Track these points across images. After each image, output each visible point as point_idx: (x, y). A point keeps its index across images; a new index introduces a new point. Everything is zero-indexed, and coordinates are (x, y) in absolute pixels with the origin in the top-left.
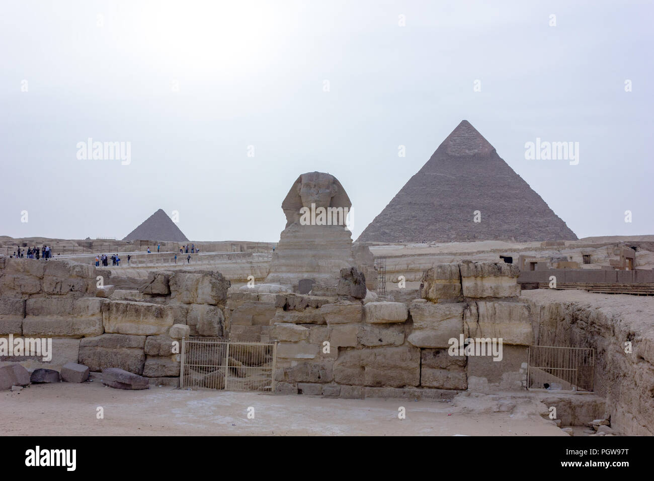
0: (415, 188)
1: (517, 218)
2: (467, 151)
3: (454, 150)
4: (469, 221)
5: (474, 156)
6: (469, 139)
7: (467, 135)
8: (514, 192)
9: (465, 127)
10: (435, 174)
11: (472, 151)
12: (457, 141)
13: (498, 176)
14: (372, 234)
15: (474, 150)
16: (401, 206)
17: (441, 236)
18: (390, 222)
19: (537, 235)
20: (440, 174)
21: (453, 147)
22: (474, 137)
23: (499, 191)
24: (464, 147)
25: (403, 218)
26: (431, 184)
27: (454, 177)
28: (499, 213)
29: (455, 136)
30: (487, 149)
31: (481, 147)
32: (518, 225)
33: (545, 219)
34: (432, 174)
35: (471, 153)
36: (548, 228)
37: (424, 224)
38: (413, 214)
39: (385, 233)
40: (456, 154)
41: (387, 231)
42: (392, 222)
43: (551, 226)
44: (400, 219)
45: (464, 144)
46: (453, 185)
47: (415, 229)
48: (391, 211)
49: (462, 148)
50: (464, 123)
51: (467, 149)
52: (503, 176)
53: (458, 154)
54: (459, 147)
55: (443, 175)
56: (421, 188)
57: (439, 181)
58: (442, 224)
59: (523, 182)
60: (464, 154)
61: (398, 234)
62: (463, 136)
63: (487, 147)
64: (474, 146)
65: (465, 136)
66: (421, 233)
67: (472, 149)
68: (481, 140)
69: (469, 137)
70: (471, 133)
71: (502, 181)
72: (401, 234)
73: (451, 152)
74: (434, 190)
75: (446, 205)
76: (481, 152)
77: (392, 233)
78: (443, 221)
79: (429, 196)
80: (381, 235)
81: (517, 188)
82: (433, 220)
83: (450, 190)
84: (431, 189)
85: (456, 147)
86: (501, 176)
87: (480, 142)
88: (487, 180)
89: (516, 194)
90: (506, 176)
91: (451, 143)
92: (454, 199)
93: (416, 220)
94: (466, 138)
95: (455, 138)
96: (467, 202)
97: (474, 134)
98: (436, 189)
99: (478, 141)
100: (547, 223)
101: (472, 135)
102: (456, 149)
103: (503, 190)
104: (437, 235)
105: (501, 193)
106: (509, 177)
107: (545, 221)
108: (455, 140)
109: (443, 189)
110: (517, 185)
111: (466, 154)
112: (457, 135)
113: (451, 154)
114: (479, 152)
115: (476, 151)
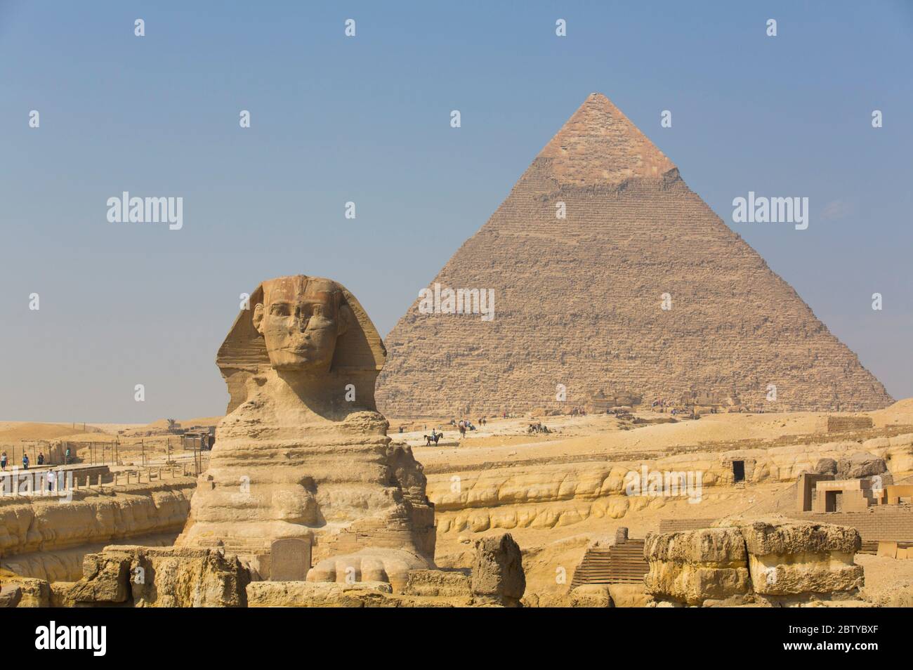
0: (473, 272)
1: (737, 347)
2: (605, 174)
3: (572, 170)
4: (617, 356)
5: (623, 186)
6: (608, 142)
7: (603, 132)
8: (728, 278)
9: (599, 113)
10: (524, 233)
11: (618, 174)
12: (579, 147)
13: (687, 238)
15: (623, 171)
16: (438, 320)
17: (545, 398)
18: (412, 362)
19: (788, 389)
20: (539, 235)
21: (570, 163)
22: (621, 136)
23: (690, 277)
24: (597, 163)
25: (444, 351)
26: (513, 261)
27: (574, 243)
28: (689, 333)
29: (573, 136)
30: (655, 169)
31: (640, 163)
32: (738, 364)
33: (807, 346)
34: (516, 235)
35: (616, 178)
36: (814, 371)
37: (499, 366)
38: (471, 340)
40: (577, 182)
41: (404, 387)
42: (415, 363)
43: (822, 364)
44: (437, 355)
45: (596, 155)
46: (571, 262)
47: (476, 380)
48: (411, 335)
49: (591, 166)
50: (595, 101)
51: (606, 169)
52: (699, 237)
53: (582, 180)
54: (584, 163)
55: (545, 236)
56: (488, 270)
57: (536, 252)
58: (547, 364)
59: (749, 253)
60: (597, 181)
61: (431, 393)
62: (592, 136)
63: (656, 161)
64: (622, 160)
65: (598, 133)
66: (492, 391)
67: (619, 168)
68: (641, 144)
69: (608, 138)
70: (615, 127)
71: (695, 251)
72: (441, 395)
73: (563, 178)
74: (522, 276)
75: (557, 316)
76: (641, 176)
77: (417, 392)
78: (548, 357)
79: (509, 294)
80: (388, 398)
81: (735, 268)
82: (523, 354)
83: (565, 276)
84: (516, 275)
85: (576, 162)
86: (693, 236)
87: (638, 149)
88: (659, 248)
89: (731, 283)
90: (706, 239)
91: (564, 151)
92: (576, 300)
93: (478, 355)
94: (600, 139)
95: (573, 140)
96: (610, 307)
97: (621, 128)
98: (528, 275)
99: (633, 147)
100: (811, 358)
101: (618, 133)
102: (577, 167)
103: (699, 274)
104: (534, 396)
105: (694, 282)
106: (713, 239)
107: (806, 353)
108: (573, 146)
109: (545, 274)
110: (735, 261)
111: (602, 181)
112: (577, 132)
113: (564, 182)
114: (636, 175)
115: (628, 173)
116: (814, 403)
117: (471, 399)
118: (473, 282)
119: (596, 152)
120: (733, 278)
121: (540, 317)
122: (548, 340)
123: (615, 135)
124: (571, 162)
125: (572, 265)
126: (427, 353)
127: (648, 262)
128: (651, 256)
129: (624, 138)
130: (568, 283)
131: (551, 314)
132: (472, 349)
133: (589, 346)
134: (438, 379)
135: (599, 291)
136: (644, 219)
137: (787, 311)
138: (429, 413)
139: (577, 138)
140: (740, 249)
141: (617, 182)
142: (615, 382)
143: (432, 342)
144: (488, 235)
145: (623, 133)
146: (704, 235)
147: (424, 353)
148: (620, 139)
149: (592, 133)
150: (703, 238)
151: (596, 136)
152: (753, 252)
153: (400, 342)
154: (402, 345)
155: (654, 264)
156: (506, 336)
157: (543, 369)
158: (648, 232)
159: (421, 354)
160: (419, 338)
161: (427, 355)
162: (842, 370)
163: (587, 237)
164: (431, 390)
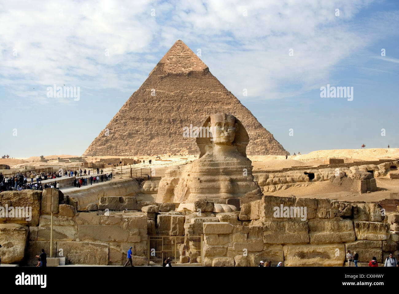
2: (183, 69)
3: (171, 68)
5: (190, 73)
6: (184, 58)
7: (182, 54)
9: (180, 47)
11: (188, 69)
12: (173, 59)
13: (212, 93)
14: (99, 148)
15: (189, 68)
16: (125, 121)
17: (164, 149)
20: (160, 91)
24: (180, 65)
25: (127, 132)
26: (151, 100)
27: (173, 94)
29: (171, 55)
30: (200, 68)
31: (195, 66)
35: (186, 71)
36: (258, 140)
37: (147, 137)
38: (137, 128)
39: (111, 147)
40: (173, 72)
41: (113, 145)
42: (117, 136)
43: (261, 138)
44: (125, 133)
45: (180, 62)
46: (172, 100)
47: (139, 142)
48: (115, 126)
49: (178, 66)
50: (179, 43)
51: (183, 67)
52: (216, 93)
53: (175, 71)
54: (175, 65)
55: (162, 91)
56: (142, 103)
57: (159, 97)
58: (164, 137)
59: (234, 98)
60: (180, 72)
61: (123, 147)
62: (178, 55)
63: (201, 65)
64: (189, 64)
65: (180, 55)
66: (145, 146)
67: (188, 67)
68: (195, 59)
69: (184, 56)
70: (186, 52)
71: (215, 97)
72: (127, 148)
73: (168, 70)
74: (155, 105)
75: (167, 120)
76: (195, 70)
77: (118, 146)
78: (164, 135)
79: (150, 112)
80: (108, 149)
81: (230, 103)
82: (156, 133)
83: (170, 105)
84: (152, 105)
85: (173, 65)
86: (214, 92)
87: (194, 61)
88: (203, 96)
89: (228, 109)
90: (219, 93)
91: (168, 61)
92: (174, 114)
93: (140, 134)
94: (181, 56)
95: (171, 57)
96: (186, 117)
97: (188, 53)
98: (156, 105)
99: (192, 60)
100: (257, 136)
101: (187, 54)
102: (173, 67)
103: (217, 105)
104: (160, 148)
105: (215, 108)
106: (221, 93)
107: (255, 134)
108: (171, 59)
109: (163, 105)
110: (230, 101)
111: (182, 72)
112: (173, 54)
113: (168, 72)
114: (194, 70)
115: (191, 69)
116: (258, 152)
117: (138, 149)
118: (137, 107)
119: (179, 61)
120: (229, 107)
121: (161, 120)
122: (164, 128)
123: (186, 55)
124: (171, 65)
125: (172, 102)
126: (121, 133)
127: (199, 101)
128: (200, 99)
129: (189, 56)
130: (171, 108)
131: (165, 119)
132: (137, 131)
133: (179, 131)
134: (126, 142)
135: (182, 111)
136: (197, 86)
137: (248, 119)
138: (123, 154)
139: (172, 56)
140: (231, 97)
141: (187, 72)
142: (188, 144)
143: (123, 128)
144: (142, 90)
145: (189, 54)
146: (218, 92)
147: (120, 132)
148: (188, 57)
149: (178, 54)
150: (218, 93)
151: (179, 56)
152: (236, 98)
153: (112, 128)
154: (112, 129)
155: (201, 102)
156: (150, 127)
157: (163, 139)
158: (199, 90)
159: (119, 133)
160: (118, 127)
161: (121, 134)
162: (268, 140)
163: (177, 92)
164: (123, 146)
